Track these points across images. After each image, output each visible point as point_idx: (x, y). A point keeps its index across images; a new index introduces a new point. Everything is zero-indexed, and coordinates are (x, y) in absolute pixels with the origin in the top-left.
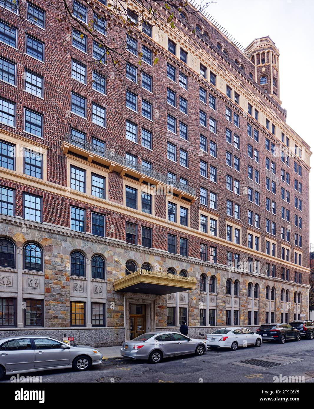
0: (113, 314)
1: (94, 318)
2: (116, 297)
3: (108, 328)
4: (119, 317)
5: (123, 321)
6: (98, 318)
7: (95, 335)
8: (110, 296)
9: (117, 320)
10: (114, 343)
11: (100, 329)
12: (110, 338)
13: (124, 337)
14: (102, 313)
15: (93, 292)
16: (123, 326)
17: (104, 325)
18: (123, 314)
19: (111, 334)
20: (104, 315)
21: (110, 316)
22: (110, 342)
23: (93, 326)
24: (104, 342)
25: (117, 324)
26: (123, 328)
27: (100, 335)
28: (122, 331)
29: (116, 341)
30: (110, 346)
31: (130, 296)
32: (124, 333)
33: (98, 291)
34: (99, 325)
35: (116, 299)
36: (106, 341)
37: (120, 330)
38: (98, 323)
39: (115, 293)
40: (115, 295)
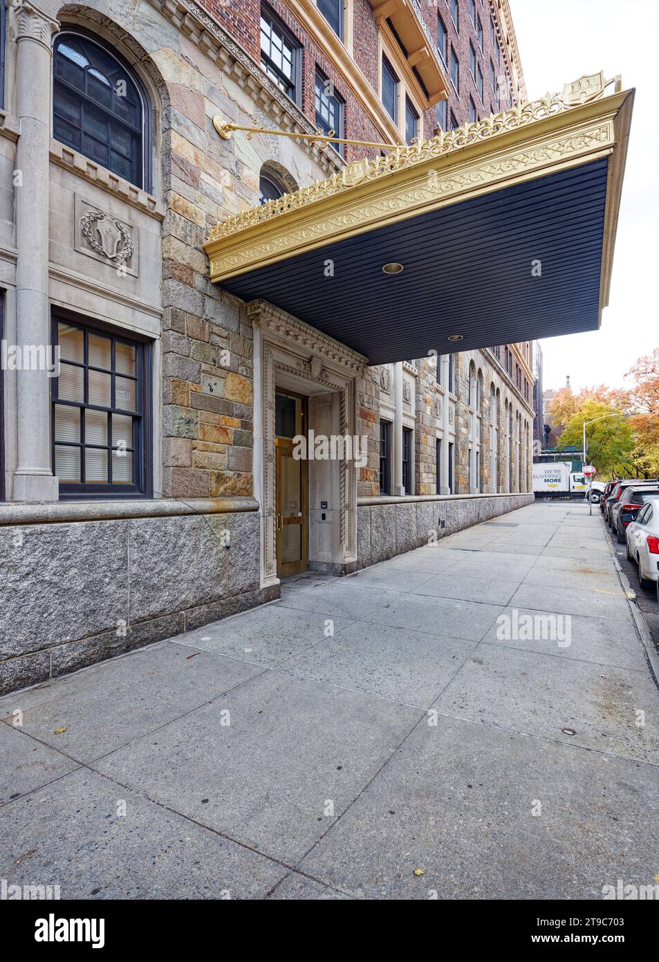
0: (203, 416)
1: (69, 433)
2: (219, 320)
3: (169, 505)
4: (232, 437)
5: (249, 468)
6: (95, 435)
7: (89, 564)
8: (186, 301)
9: (220, 458)
10: (212, 600)
11: (124, 517)
12: (190, 575)
13: (257, 560)
14: (124, 400)
15: (64, 231)
16: (249, 493)
17: (141, 485)
18: (247, 425)
19: (195, 549)
20: (140, 422)
21: (184, 428)
22: (192, 601)
23: (68, 491)
24: (155, 607)
25: (220, 478)
26: (252, 504)
27: (124, 560)
28: (245, 520)
29: (219, 591)
30: (192, 627)
31: (281, 333)
32: (258, 535)
33: (108, 247)
34: (108, 490)
35: (216, 329)
36: (165, 596)
37: (239, 516)
38: (96, 473)
39: (211, 291)
40: (210, 304)
